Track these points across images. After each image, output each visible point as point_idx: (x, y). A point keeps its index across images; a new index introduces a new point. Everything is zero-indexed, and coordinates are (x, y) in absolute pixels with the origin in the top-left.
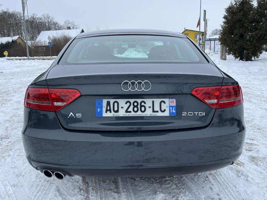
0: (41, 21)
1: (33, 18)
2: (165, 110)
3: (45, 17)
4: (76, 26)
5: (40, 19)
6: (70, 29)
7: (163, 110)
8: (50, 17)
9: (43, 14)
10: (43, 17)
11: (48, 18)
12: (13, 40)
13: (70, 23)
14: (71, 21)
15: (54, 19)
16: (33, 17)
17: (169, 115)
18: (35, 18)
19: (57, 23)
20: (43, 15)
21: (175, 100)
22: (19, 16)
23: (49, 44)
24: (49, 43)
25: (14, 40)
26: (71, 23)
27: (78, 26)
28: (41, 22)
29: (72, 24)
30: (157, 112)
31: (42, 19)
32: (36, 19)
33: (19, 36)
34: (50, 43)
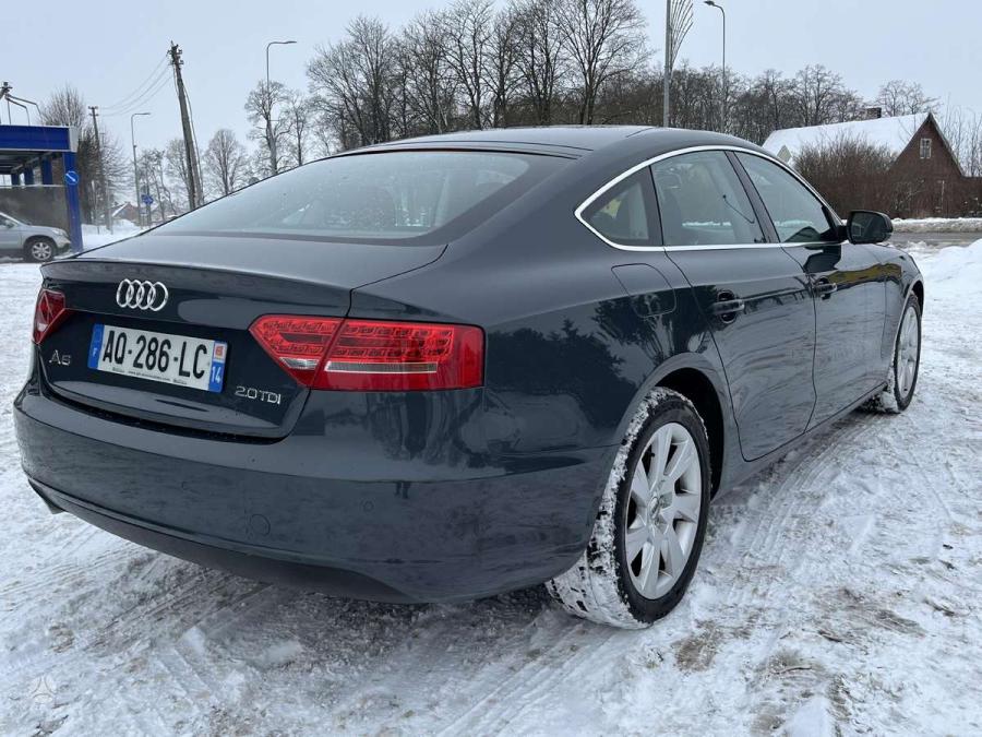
0: (791, 93)
1: (767, 86)
2: (203, 372)
3: (810, 76)
4: (928, 101)
5: (791, 88)
6: (879, 116)
7: (199, 372)
8: (826, 78)
9: (803, 69)
10: (800, 79)
11: (819, 81)
13: (902, 92)
14: (910, 84)
15: (841, 82)
16: (765, 82)
17: (206, 389)
18: (774, 83)
19: (849, 97)
20: (801, 72)
21: (224, 347)
26: (905, 90)
27: (933, 100)
28: (792, 98)
29: (912, 94)
30: (188, 374)
31: (795, 86)
32: (775, 88)
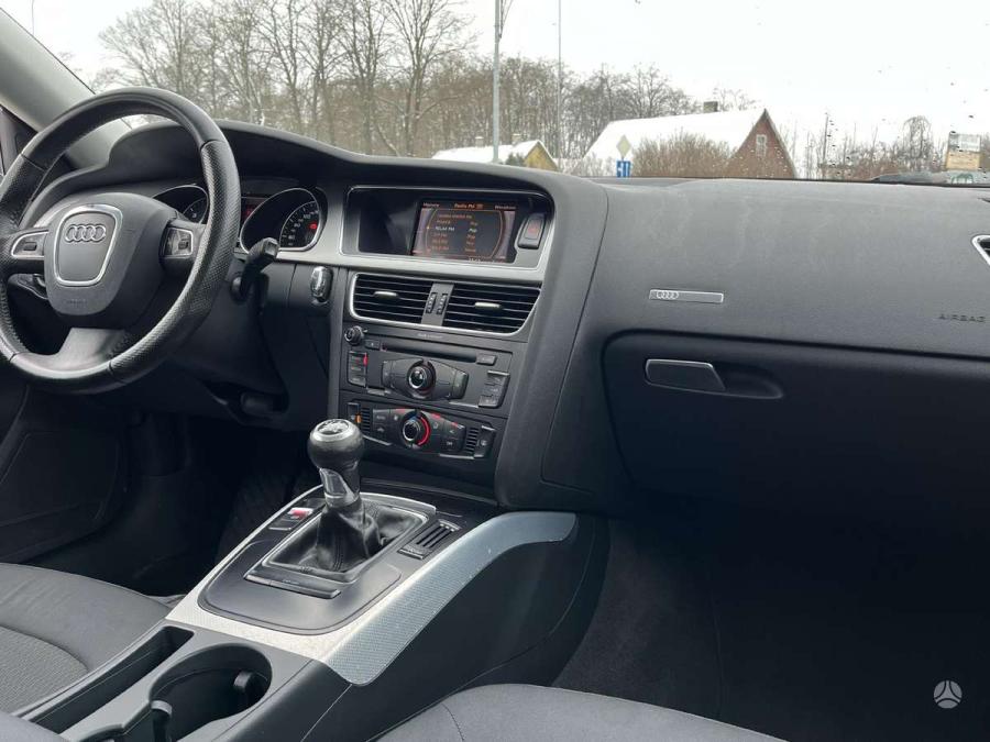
0: (626, 87)
1: (601, 79)
3: (643, 71)
5: (625, 82)
6: (716, 110)
8: (659, 73)
10: (634, 74)
11: (652, 76)
12: (511, 156)
16: (600, 75)
18: (609, 76)
19: (681, 95)
20: (635, 66)
22: (556, 74)
23: (621, 170)
24: (619, 164)
25: (515, 155)
31: (629, 80)
32: (610, 81)
33: (538, 145)
34: (625, 163)
